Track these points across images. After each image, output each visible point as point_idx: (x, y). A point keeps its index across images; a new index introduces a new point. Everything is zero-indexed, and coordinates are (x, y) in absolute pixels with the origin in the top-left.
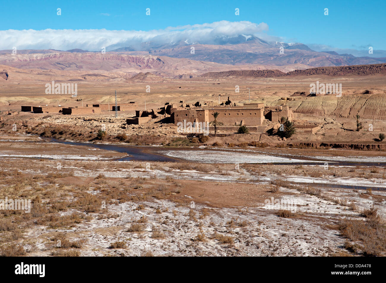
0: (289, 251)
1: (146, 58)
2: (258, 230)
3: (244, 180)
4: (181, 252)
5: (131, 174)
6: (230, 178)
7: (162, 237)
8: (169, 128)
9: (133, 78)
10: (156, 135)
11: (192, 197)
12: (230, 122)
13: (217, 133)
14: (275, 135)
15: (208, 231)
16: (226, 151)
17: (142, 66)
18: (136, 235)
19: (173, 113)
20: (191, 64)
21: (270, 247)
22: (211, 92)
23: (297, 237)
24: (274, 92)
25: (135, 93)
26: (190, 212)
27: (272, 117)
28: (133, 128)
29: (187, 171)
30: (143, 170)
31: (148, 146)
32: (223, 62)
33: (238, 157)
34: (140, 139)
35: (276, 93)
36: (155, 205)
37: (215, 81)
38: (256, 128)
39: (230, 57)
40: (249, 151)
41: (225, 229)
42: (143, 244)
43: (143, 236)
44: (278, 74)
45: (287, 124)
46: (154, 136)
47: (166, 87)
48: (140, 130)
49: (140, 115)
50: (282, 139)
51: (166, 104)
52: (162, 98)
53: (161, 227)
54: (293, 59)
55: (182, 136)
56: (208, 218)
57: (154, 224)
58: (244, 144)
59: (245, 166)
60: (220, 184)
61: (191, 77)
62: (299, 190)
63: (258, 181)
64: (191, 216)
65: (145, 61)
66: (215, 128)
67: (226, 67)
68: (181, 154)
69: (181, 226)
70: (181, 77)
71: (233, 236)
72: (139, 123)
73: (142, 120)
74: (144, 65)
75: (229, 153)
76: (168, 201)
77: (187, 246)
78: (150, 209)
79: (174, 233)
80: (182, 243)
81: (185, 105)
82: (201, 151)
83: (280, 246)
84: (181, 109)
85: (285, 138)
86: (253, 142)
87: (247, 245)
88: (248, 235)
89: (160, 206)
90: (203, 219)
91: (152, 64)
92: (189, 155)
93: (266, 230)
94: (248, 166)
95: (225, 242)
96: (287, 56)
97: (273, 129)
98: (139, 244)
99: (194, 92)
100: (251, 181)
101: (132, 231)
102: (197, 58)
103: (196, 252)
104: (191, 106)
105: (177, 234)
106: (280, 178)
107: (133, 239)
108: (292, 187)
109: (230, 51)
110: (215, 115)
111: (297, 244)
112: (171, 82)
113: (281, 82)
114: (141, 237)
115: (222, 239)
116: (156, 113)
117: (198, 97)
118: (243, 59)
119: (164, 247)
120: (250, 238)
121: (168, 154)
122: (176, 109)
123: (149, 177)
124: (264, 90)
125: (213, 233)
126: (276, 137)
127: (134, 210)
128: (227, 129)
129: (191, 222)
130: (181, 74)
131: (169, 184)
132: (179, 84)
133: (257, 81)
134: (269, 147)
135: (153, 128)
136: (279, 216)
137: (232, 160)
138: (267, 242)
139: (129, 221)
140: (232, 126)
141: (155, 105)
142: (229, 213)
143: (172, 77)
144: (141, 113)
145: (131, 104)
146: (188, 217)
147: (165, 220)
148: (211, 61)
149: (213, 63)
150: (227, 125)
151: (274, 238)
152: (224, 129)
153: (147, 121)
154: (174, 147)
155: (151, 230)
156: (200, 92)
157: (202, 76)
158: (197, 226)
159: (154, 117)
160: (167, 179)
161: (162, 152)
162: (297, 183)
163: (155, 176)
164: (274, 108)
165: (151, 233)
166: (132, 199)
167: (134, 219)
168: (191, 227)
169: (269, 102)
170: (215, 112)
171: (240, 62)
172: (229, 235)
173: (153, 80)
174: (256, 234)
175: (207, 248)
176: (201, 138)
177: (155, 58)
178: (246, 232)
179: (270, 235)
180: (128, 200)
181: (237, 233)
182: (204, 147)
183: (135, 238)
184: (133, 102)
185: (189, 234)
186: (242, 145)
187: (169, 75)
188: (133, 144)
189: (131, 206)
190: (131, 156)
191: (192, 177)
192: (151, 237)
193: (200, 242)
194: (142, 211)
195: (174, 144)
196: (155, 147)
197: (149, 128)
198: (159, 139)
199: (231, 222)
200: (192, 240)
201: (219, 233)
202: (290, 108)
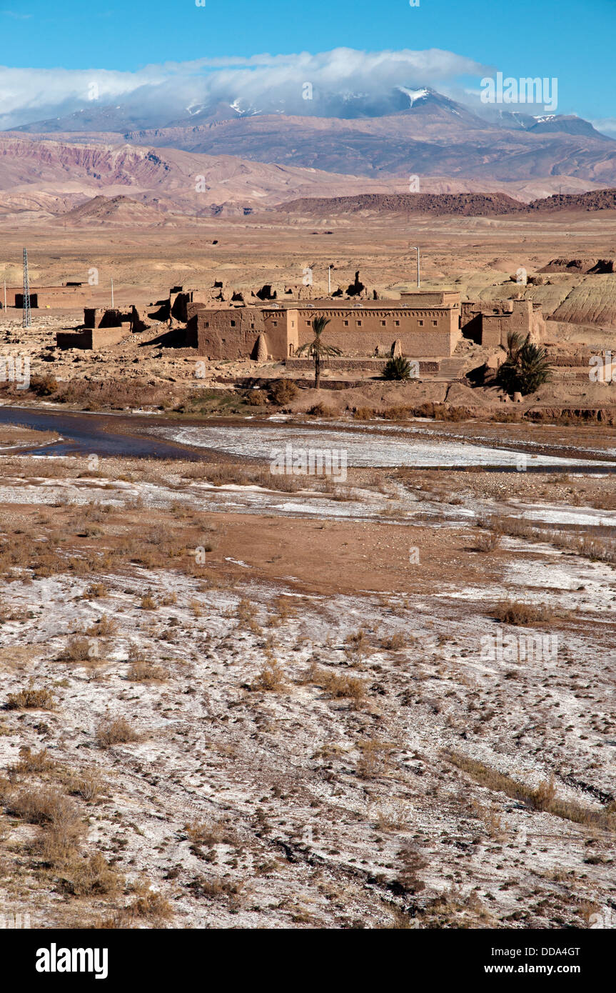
0: (527, 721)
1: (116, 154)
2: (436, 660)
3: (398, 514)
4: (213, 720)
5: (70, 493)
6: (359, 509)
7: (160, 679)
8: (181, 360)
9: (75, 211)
10: (144, 380)
11: (247, 563)
12: (359, 345)
13: (321, 378)
14: (490, 384)
15: (291, 663)
16: (349, 430)
17: (103, 176)
18: (81, 670)
19: (195, 319)
20: (248, 172)
21: (471, 708)
22: (306, 257)
23: (551, 681)
24: (490, 259)
25: (84, 257)
26: (241, 606)
27: (485, 334)
28: (77, 360)
29: (233, 487)
30: (104, 482)
31: (120, 413)
32: (343, 170)
33: (382, 447)
34: (97, 393)
35: (496, 261)
36: (137, 586)
37: (319, 224)
38: (435, 364)
39: (363, 153)
40: (415, 430)
41: (341, 656)
42: (103, 698)
43: (104, 675)
44: (503, 207)
45: (529, 354)
46: (139, 384)
47: (172, 239)
48: (97, 365)
49: (97, 323)
50: (512, 399)
51: (173, 291)
52: (161, 273)
53: (157, 650)
54: (548, 163)
55: (220, 386)
56: (292, 625)
57: (136, 639)
58: (401, 410)
59: (404, 474)
60: (328, 525)
61: (247, 211)
62: (557, 545)
63: (437, 518)
64: (244, 617)
65: (113, 162)
66: (317, 362)
67: (351, 185)
68: (217, 437)
69: (213, 645)
70: (217, 210)
71: (366, 676)
72: (95, 346)
73: (103, 338)
74: (111, 174)
75: (358, 436)
76: (178, 574)
77: (231, 705)
78: (124, 597)
79: (193, 666)
80: (216, 694)
81: (228, 295)
82: (273, 431)
83: (500, 705)
84: (218, 306)
85: (519, 395)
86: (426, 406)
87: (406, 703)
88: (408, 675)
89: (154, 587)
90: (277, 626)
91: (132, 170)
92: (239, 439)
93: (461, 660)
94: (410, 476)
95: (341, 695)
96: (529, 155)
97: (484, 368)
98: (89, 698)
99: (259, 257)
100: (419, 517)
101: (72, 660)
102: (264, 156)
103: (256, 721)
104: (248, 298)
105: (201, 668)
106: (502, 509)
107: (72, 682)
108: (538, 538)
109: (362, 135)
110: (318, 325)
111: (549, 701)
112: (187, 227)
113: (511, 228)
114: (96, 679)
115: (333, 685)
116: (143, 317)
117: (269, 271)
118: (402, 160)
119: (165, 706)
120: (413, 683)
121: (178, 438)
122: (203, 305)
123: (121, 504)
124: (460, 253)
125: (306, 667)
126: (492, 392)
127: (77, 599)
128: (351, 366)
129: (244, 635)
130: (218, 203)
131: (180, 524)
132: (212, 231)
133: (439, 226)
134: (472, 421)
135: (136, 361)
136: (498, 620)
137: (365, 457)
138: (462, 696)
139: (63, 629)
140: (367, 359)
141: (141, 292)
142: (354, 611)
143: (191, 212)
144: (99, 315)
145: (71, 289)
146: (233, 622)
147: (168, 628)
148: (306, 164)
149: (313, 170)
150: (351, 355)
151: (483, 683)
152: (342, 365)
153: (118, 339)
154: (195, 416)
155: (126, 657)
156: (272, 256)
157: (279, 209)
158: (261, 646)
159: (139, 327)
160: (174, 510)
161: (162, 430)
162: (553, 526)
163: (139, 500)
164: (488, 307)
165: (127, 666)
166: (71, 568)
167: (77, 625)
168: (244, 649)
169: (475, 288)
170: (319, 315)
171: (392, 169)
172: (354, 674)
173: (136, 219)
174: (431, 670)
175: (289, 709)
176: (275, 392)
177: (142, 153)
178: (402, 666)
179: (471, 675)
180: (60, 570)
181: (376, 668)
182: (284, 417)
183: (79, 679)
184: (78, 284)
185: (237, 669)
186: (392, 415)
187: (182, 203)
188: (75, 407)
189: (67, 587)
190: (71, 440)
191: (249, 505)
192: (127, 679)
193: (268, 694)
194: (100, 602)
195: (197, 407)
196: (139, 417)
197: (122, 360)
198: (152, 392)
199: (360, 637)
200: (245, 686)
201: (325, 668)
202: (536, 305)
